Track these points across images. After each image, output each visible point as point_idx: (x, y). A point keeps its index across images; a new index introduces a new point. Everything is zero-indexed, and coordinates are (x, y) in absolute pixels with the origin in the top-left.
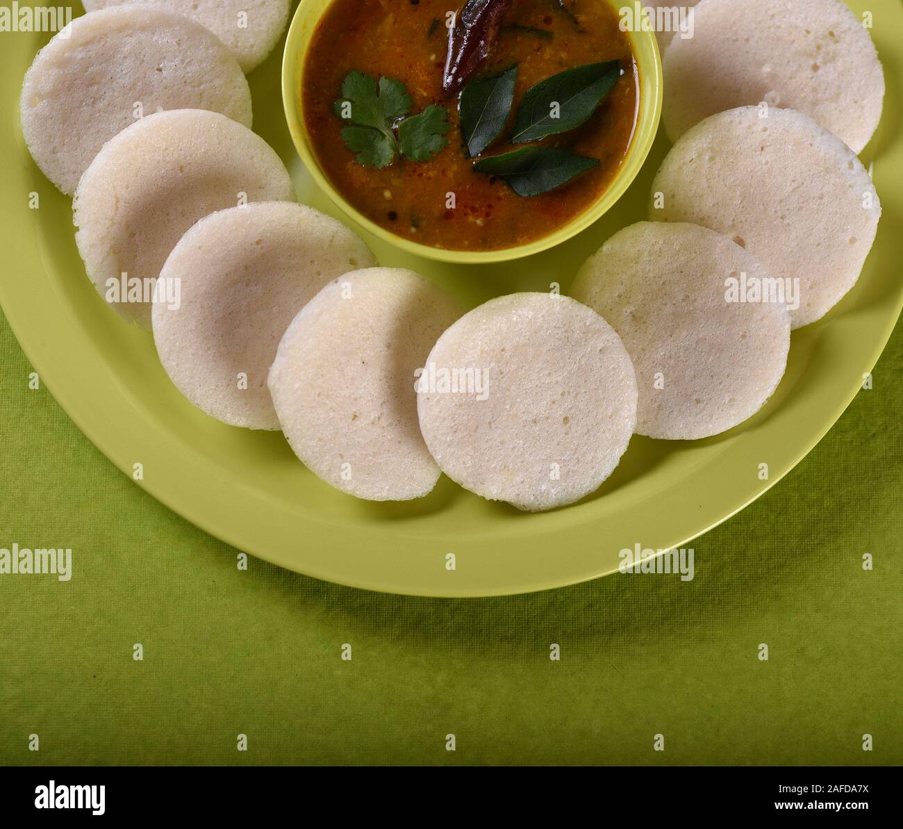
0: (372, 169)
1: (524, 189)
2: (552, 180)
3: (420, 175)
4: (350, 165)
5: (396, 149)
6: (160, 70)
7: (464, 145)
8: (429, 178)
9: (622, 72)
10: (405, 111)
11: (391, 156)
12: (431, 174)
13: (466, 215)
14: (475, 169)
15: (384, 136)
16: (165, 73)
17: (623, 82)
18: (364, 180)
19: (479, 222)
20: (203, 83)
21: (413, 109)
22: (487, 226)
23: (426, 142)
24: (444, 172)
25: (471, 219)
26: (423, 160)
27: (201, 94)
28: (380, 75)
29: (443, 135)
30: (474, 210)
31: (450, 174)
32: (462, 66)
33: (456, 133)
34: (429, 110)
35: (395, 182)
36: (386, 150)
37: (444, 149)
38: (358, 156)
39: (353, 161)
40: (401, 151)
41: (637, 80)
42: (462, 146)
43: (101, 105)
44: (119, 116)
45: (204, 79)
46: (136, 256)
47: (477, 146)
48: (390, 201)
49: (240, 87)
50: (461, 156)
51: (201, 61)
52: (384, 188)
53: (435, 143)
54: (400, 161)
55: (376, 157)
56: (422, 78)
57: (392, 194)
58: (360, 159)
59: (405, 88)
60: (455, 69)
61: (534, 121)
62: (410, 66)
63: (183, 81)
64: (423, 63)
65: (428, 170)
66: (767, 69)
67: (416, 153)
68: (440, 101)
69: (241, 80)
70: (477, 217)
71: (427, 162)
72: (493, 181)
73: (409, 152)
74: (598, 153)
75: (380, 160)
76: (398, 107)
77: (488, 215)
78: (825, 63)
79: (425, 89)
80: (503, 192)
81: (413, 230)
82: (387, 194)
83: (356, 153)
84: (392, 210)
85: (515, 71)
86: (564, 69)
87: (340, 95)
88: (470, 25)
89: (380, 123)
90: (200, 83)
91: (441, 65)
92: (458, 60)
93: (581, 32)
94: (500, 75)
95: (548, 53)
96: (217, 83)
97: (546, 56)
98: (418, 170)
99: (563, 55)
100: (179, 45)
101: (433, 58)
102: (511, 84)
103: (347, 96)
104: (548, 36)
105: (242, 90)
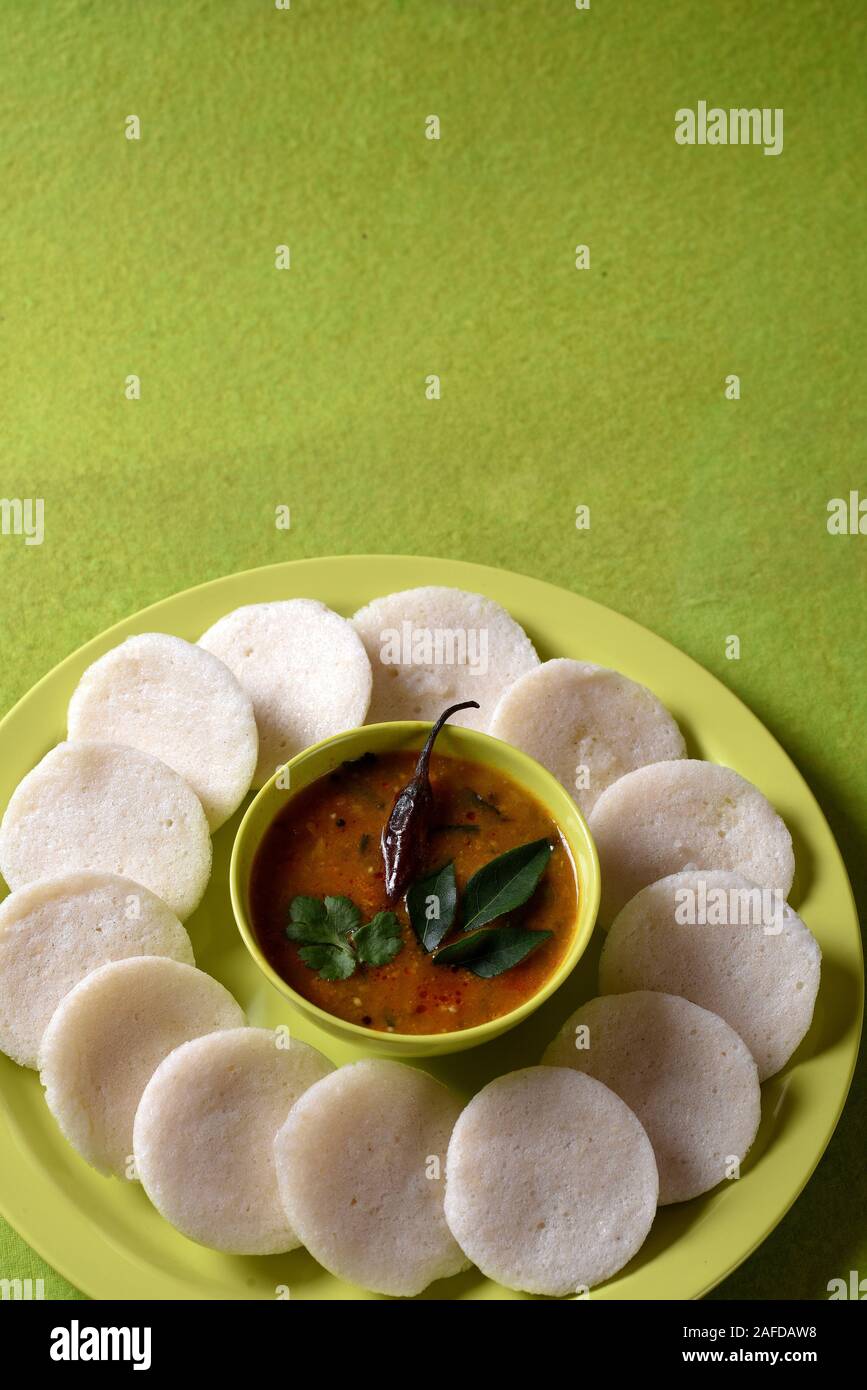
0: (337, 981)
1: (488, 972)
2: (511, 956)
3: (385, 978)
5: (355, 958)
6: (99, 930)
7: (420, 943)
8: (394, 979)
9: (552, 848)
10: (356, 923)
11: (353, 966)
12: (394, 975)
13: (437, 1005)
14: (436, 962)
15: (341, 949)
16: (105, 932)
17: (555, 857)
18: (331, 992)
19: (452, 1009)
20: (142, 936)
21: (361, 917)
22: (459, 1010)
23: (381, 948)
24: (406, 971)
25: (443, 1008)
26: (383, 964)
27: (143, 947)
28: (324, 896)
29: (397, 938)
30: (444, 999)
31: (413, 971)
32: (399, 871)
33: (409, 933)
34: (378, 918)
35: (362, 989)
36: (346, 962)
37: (401, 950)
38: (321, 972)
39: (317, 978)
40: (361, 960)
41: (569, 852)
42: (418, 944)
43: (46, 973)
45: (143, 932)
47: (432, 942)
48: (360, 1008)
50: (419, 953)
52: (353, 996)
53: (391, 946)
54: (361, 970)
55: (338, 970)
56: (365, 890)
57: (362, 1001)
58: (323, 974)
59: (350, 902)
60: (394, 875)
61: (480, 909)
62: (351, 882)
63: (124, 936)
64: (363, 877)
65: (392, 971)
66: (678, 844)
67: (376, 959)
68: (387, 908)
70: (449, 1005)
71: (388, 965)
72: (455, 970)
73: (368, 961)
74: (549, 925)
75: (343, 972)
76: (348, 921)
77: (458, 1002)
78: (729, 828)
79: (370, 900)
80: (468, 977)
81: (390, 1029)
82: (357, 1001)
83: (318, 970)
84: (365, 1015)
85: (451, 867)
86: (499, 855)
87: (290, 921)
88: (400, 832)
89: (336, 940)
90: (139, 938)
91: (380, 876)
92: (396, 866)
93: (505, 820)
94: (438, 873)
95: (478, 845)
96: (157, 933)
97: (478, 848)
98: (381, 974)
99: (493, 843)
100: (114, 903)
101: (371, 870)
102: (451, 879)
103: (296, 919)
104: (475, 830)
105: (183, 937)
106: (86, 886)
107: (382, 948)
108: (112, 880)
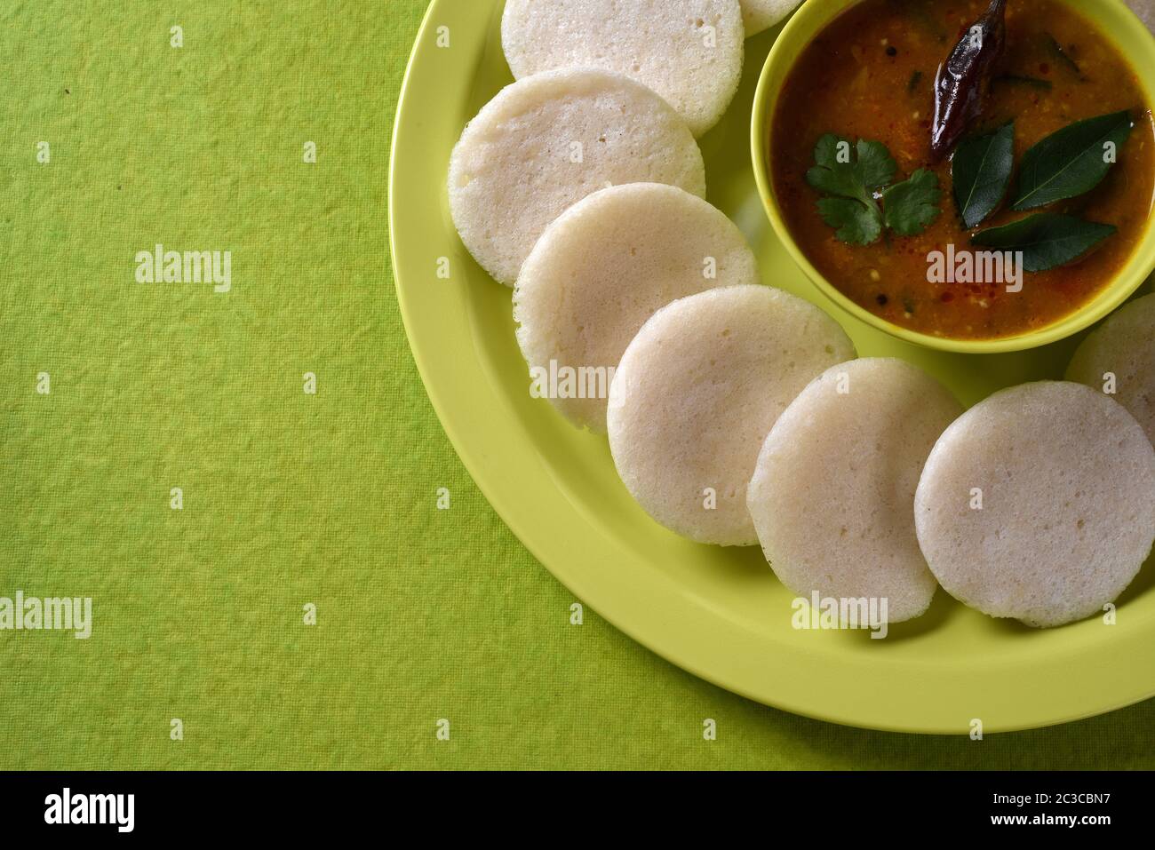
0: (855, 246)
1: (1032, 263)
2: (1067, 251)
3: (911, 251)
4: (829, 242)
5: (881, 222)
6: (603, 140)
7: (959, 214)
10: (889, 178)
11: (878, 231)
13: (967, 295)
14: (974, 242)
15: (866, 208)
16: (609, 143)
18: (847, 259)
19: (982, 303)
20: (651, 153)
21: (897, 172)
22: (992, 307)
24: (938, 246)
25: (973, 300)
26: (914, 233)
27: (649, 166)
28: (857, 138)
29: (933, 205)
30: (975, 289)
32: (950, 124)
33: (948, 200)
34: (916, 176)
35: (883, 260)
36: (870, 224)
37: (936, 220)
38: (839, 232)
39: (833, 238)
40: (888, 225)
42: (957, 216)
43: (538, 181)
44: (559, 194)
45: (653, 148)
46: (585, 352)
47: (974, 216)
48: (877, 282)
49: (692, 156)
50: (956, 227)
51: (648, 129)
52: (871, 268)
53: (927, 212)
54: (887, 236)
55: (859, 232)
56: (905, 140)
57: (880, 273)
58: (841, 235)
59: (885, 151)
60: (943, 127)
61: (1037, 186)
62: (891, 126)
63: (629, 152)
64: (906, 123)
65: (920, 245)
67: (905, 226)
68: (928, 165)
69: (693, 149)
70: (979, 298)
71: (917, 236)
73: (896, 225)
74: (1114, 219)
75: (864, 236)
76: (879, 174)
77: (992, 295)
79: (910, 152)
81: (907, 315)
82: (875, 275)
83: (836, 229)
84: (882, 292)
85: (1010, 127)
86: (1068, 123)
87: (813, 163)
88: (959, 77)
89: (861, 193)
90: (649, 154)
91: (927, 124)
92: (946, 117)
93: (1083, 80)
94: (994, 132)
95: (1047, 106)
96: (668, 152)
97: (1046, 109)
98: (909, 246)
99: (1065, 107)
100: (623, 111)
101: (916, 115)
102: (1008, 143)
103: (821, 163)
104: (1046, 86)
105: (695, 159)
106: (595, 87)
107: (914, 213)
108: (626, 85)
